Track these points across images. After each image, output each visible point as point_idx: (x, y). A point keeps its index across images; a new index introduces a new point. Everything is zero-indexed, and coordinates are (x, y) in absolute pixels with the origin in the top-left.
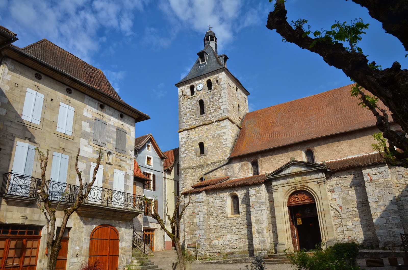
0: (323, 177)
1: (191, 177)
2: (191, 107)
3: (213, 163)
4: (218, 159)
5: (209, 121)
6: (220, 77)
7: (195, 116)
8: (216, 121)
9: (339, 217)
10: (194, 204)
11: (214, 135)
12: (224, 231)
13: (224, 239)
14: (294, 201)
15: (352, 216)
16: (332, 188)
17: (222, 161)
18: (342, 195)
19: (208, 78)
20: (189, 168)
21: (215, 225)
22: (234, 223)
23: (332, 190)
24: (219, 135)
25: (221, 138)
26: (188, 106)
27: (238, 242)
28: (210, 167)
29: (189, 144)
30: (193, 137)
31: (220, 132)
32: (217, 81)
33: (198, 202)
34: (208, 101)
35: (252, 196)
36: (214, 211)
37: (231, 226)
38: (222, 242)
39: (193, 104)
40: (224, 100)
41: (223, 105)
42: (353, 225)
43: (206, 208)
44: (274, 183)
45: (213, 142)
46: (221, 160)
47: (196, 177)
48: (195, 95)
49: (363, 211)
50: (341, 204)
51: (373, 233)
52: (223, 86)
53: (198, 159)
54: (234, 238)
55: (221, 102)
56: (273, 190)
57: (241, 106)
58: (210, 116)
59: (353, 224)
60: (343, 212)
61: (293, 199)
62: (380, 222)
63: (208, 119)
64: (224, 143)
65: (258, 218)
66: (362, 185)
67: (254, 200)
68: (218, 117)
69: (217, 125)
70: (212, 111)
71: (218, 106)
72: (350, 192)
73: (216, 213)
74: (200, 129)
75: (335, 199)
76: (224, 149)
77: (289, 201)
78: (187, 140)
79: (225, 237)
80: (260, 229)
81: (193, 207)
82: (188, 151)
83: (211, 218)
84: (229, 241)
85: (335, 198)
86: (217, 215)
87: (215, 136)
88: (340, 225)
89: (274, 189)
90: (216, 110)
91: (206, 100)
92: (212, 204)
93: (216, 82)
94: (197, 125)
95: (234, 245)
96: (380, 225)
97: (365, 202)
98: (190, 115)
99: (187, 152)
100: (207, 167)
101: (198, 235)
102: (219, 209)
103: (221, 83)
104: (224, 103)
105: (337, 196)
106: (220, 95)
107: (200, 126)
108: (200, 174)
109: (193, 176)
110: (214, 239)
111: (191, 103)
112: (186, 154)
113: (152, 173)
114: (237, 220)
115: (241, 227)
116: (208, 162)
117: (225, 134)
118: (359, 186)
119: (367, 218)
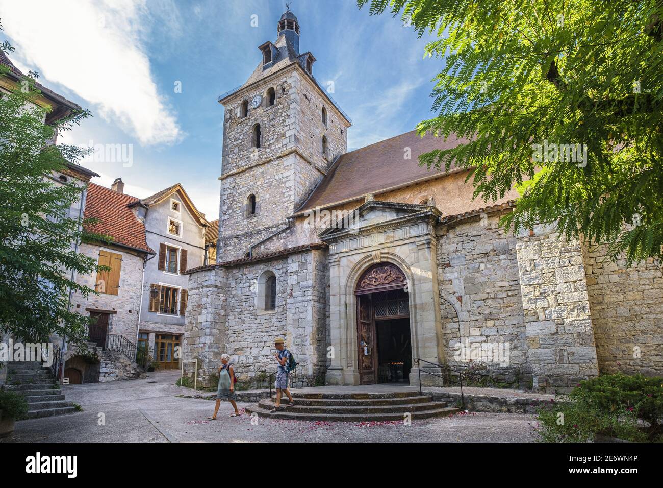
0: (427, 234)
1: (232, 253)
2: (241, 137)
3: (267, 228)
4: (276, 222)
5: (265, 158)
6: (289, 81)
7: (246, 152)
8: (278, 158)
9: (454, 319)
10: (201, 290)
11: (272, 182)
12: (249, 340)
13: (248, 353)
14: (369, 284)
15: (481, 317)
16: (447, 259)
17: (281, 224)
18: (465, 273)
19: (270, 86)
20: (230, 238)
21: (236, 327)
22: (264, 327)
23: (447, 262)
24: (280, 181)
25: (283, 185)
26: (237, 136)
27: (269, 360)
28: (262, 234)
29: (235, 198)
30: (241, 187)
31: (281, 176)
32: (284, 90)
33: (207, 286)
34: (267, 125)
35: (293, 274)
36: (236, 304)
37: (260, 330)
38: (243, 359)
39: (244, 132)
40: (293, 120)
41: (289, 129)
42: (481, 335)
43: (225, 298)
44: (333, 248)
45: (270, 194)
46: (280, 222)
47: (241, 252)
48: (248, 117)
49: (507, 307)
50: (461, 292)
51: (524, 354)
52: (292, 97)
53: (245, 222)
54: (263, 353)
55: (287, 125)
56: (331, 263)
57: (329, 140)
58: (268, 150)
59: (484, 333)
60: (464, 309)
61: (366, 280)
62: (541, 330)
63: (265, 156)
64: (286, 194)
65: (297, 317)
66: (511, 250)
67: (295, 282)
68: (280, 151)
69: (278, 165)
70: (272, 142)
71: (282, 132)
72: (483, 266)
73: (239, 307)
74: (252, 173)
75: (451, 280)
76: (286, 205)
77: (358, 285)
78: (232, 191)
79: (249, 349)
80: (299, 338)
81: (199, 295)
82: (233, 209)
83: (231, 317)
84: (256, 357)
85: (450, 278)
86: (240, 310)
87: (273, 184)
88: (455, 335)
89: (332, 261)
90: (278, 140)
91: (265, 123)
92: (234, 292)
93: (281, 91)
94: (247, 167)
95: (262, 365)
96: (540, 337)
97: (513, 288)
98: (239, 150)
99: (230, 211)
100: (257, 235)
101: (202, 345)
102: (244, 300)
103: (290, 92)
104: (291, 127)
105: (456, 274)
106: (285, 114)
107: (252, 168)
108: (246, 247)
109: (236, 251)
110: (232, 353)
111: (242, 130)
112: (229, 215)
113: (180, 247)
114: (270, 320)
115: (277, 333)
116: (260, 227)
117: (288, 179)
118: (504, 253)
119: (515, 322)
